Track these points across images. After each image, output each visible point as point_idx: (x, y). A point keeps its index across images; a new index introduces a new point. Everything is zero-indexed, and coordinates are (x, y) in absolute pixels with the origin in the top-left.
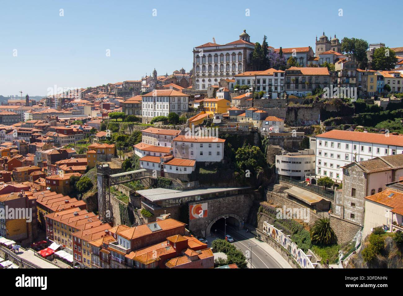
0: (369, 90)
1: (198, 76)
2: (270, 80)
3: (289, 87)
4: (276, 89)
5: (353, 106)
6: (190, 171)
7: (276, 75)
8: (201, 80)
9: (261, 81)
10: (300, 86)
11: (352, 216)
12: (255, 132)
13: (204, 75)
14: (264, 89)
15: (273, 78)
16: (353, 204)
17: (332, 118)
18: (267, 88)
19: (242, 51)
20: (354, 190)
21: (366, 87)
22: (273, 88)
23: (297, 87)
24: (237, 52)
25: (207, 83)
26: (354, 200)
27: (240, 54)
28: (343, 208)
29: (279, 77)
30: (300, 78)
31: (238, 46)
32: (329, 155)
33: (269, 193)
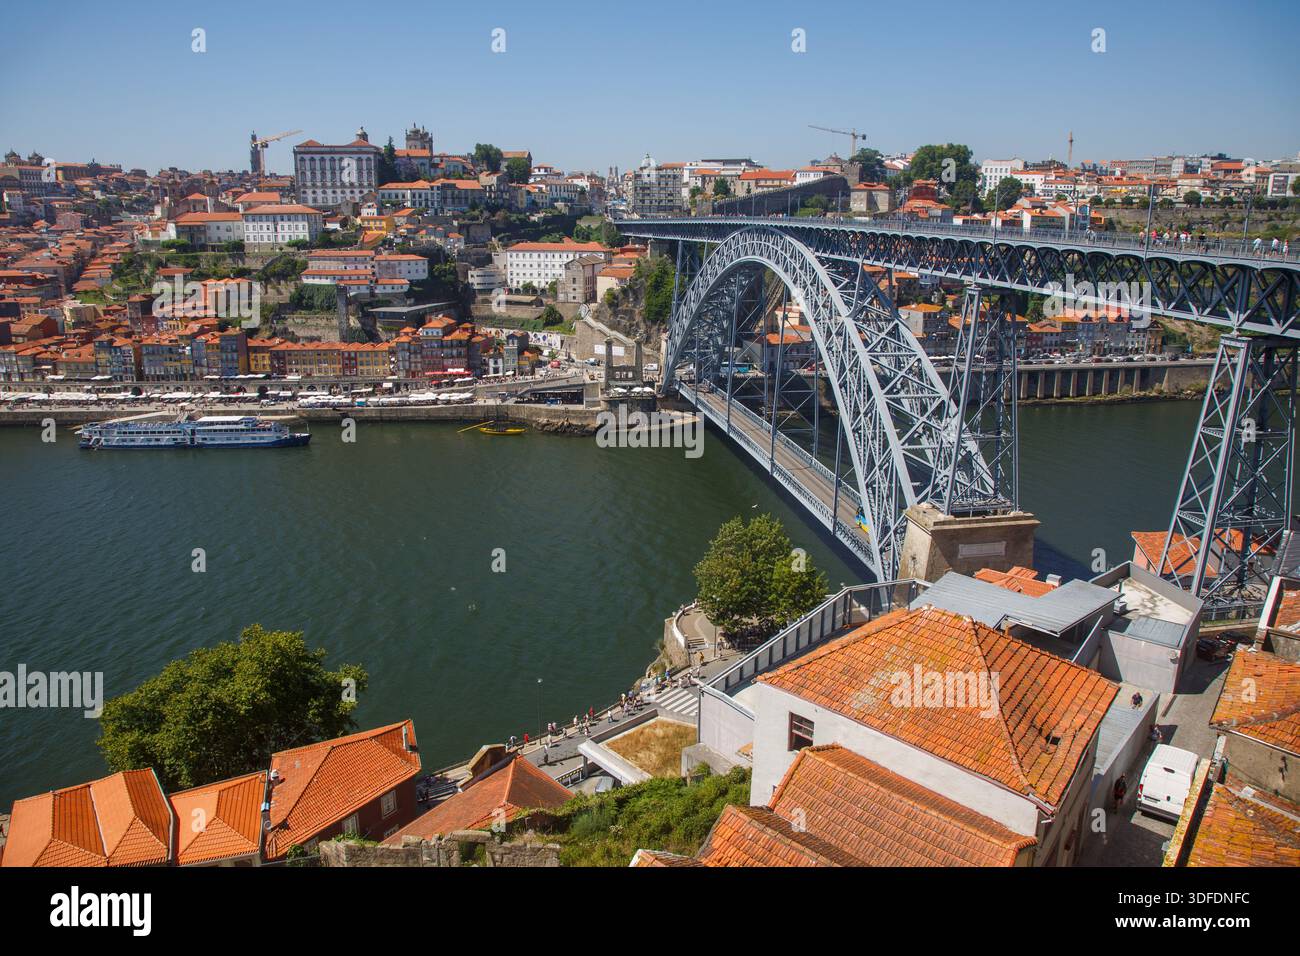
0: (520, 206)
1: (304, 185)
2: (426, 194)
3: (445, 202)
4: (432, 204)
5: (517, 222)
6: (406, 288)
7: (432, 188)
8: (309, 191)
9: (417, 196)
10: (456, 201)
11: (574, 298)
12: (440, 249)
13: (314, 185)
14: (420, 204)
15: (429, 192)
16: (574, 289)
17: (503, 235)
18: (424, 204)
19: (372, 157)
20: (574, 279)
21: (517, 202)
22: (429, 203)
23: (453, 202)
24: (364, 157)
25: (339, 195)
26: (575, 286)
27: (368, 159)
28: (566, 293)
29: (435, 191)
30: (456, 192)
31: (364, 149)
32: (521, 266)
33: (472, 306)
